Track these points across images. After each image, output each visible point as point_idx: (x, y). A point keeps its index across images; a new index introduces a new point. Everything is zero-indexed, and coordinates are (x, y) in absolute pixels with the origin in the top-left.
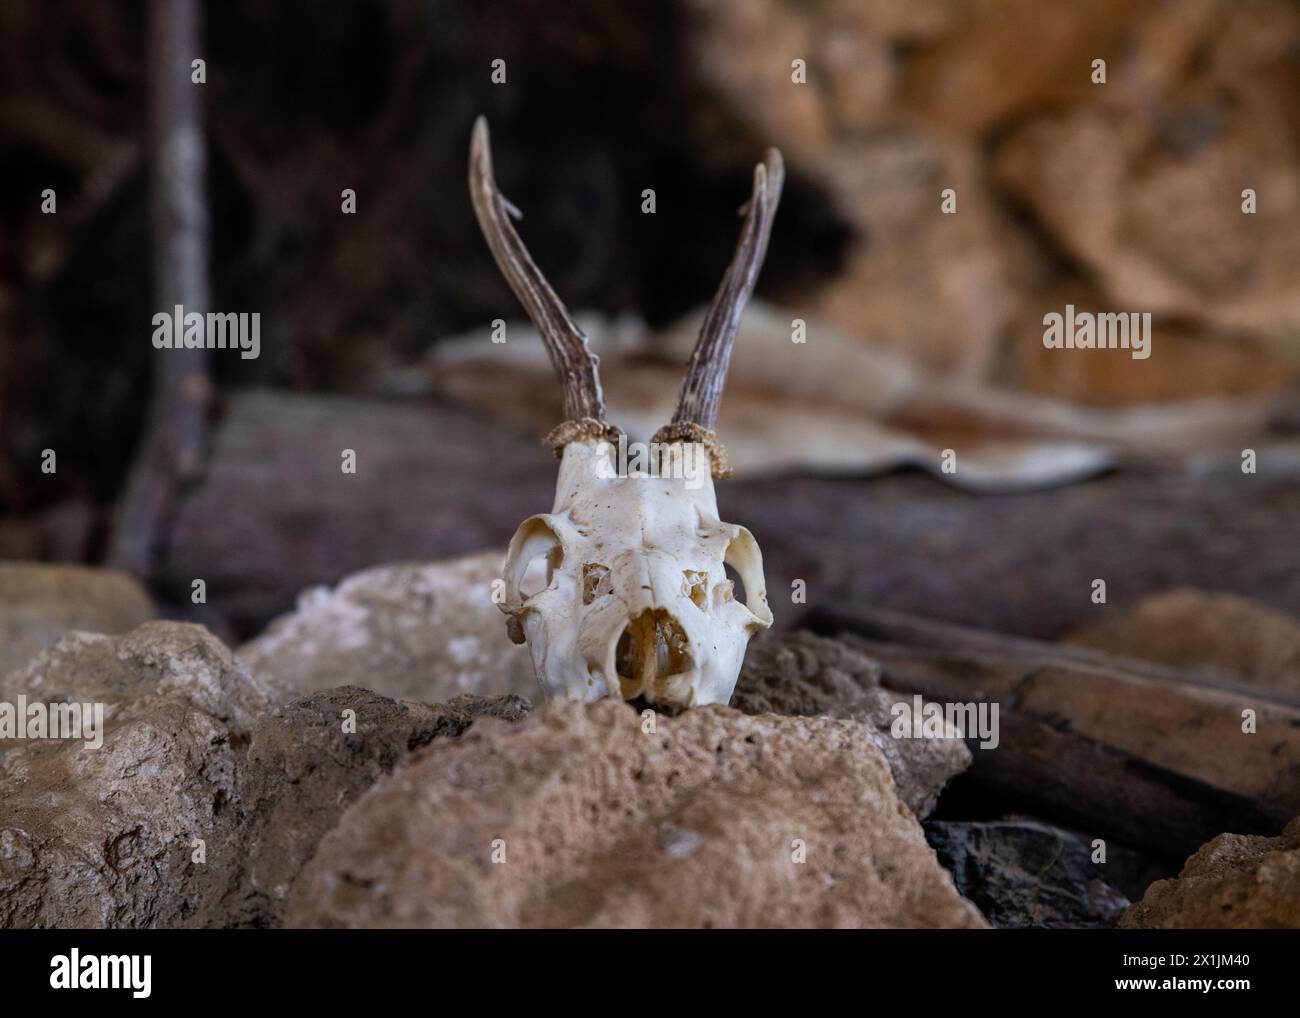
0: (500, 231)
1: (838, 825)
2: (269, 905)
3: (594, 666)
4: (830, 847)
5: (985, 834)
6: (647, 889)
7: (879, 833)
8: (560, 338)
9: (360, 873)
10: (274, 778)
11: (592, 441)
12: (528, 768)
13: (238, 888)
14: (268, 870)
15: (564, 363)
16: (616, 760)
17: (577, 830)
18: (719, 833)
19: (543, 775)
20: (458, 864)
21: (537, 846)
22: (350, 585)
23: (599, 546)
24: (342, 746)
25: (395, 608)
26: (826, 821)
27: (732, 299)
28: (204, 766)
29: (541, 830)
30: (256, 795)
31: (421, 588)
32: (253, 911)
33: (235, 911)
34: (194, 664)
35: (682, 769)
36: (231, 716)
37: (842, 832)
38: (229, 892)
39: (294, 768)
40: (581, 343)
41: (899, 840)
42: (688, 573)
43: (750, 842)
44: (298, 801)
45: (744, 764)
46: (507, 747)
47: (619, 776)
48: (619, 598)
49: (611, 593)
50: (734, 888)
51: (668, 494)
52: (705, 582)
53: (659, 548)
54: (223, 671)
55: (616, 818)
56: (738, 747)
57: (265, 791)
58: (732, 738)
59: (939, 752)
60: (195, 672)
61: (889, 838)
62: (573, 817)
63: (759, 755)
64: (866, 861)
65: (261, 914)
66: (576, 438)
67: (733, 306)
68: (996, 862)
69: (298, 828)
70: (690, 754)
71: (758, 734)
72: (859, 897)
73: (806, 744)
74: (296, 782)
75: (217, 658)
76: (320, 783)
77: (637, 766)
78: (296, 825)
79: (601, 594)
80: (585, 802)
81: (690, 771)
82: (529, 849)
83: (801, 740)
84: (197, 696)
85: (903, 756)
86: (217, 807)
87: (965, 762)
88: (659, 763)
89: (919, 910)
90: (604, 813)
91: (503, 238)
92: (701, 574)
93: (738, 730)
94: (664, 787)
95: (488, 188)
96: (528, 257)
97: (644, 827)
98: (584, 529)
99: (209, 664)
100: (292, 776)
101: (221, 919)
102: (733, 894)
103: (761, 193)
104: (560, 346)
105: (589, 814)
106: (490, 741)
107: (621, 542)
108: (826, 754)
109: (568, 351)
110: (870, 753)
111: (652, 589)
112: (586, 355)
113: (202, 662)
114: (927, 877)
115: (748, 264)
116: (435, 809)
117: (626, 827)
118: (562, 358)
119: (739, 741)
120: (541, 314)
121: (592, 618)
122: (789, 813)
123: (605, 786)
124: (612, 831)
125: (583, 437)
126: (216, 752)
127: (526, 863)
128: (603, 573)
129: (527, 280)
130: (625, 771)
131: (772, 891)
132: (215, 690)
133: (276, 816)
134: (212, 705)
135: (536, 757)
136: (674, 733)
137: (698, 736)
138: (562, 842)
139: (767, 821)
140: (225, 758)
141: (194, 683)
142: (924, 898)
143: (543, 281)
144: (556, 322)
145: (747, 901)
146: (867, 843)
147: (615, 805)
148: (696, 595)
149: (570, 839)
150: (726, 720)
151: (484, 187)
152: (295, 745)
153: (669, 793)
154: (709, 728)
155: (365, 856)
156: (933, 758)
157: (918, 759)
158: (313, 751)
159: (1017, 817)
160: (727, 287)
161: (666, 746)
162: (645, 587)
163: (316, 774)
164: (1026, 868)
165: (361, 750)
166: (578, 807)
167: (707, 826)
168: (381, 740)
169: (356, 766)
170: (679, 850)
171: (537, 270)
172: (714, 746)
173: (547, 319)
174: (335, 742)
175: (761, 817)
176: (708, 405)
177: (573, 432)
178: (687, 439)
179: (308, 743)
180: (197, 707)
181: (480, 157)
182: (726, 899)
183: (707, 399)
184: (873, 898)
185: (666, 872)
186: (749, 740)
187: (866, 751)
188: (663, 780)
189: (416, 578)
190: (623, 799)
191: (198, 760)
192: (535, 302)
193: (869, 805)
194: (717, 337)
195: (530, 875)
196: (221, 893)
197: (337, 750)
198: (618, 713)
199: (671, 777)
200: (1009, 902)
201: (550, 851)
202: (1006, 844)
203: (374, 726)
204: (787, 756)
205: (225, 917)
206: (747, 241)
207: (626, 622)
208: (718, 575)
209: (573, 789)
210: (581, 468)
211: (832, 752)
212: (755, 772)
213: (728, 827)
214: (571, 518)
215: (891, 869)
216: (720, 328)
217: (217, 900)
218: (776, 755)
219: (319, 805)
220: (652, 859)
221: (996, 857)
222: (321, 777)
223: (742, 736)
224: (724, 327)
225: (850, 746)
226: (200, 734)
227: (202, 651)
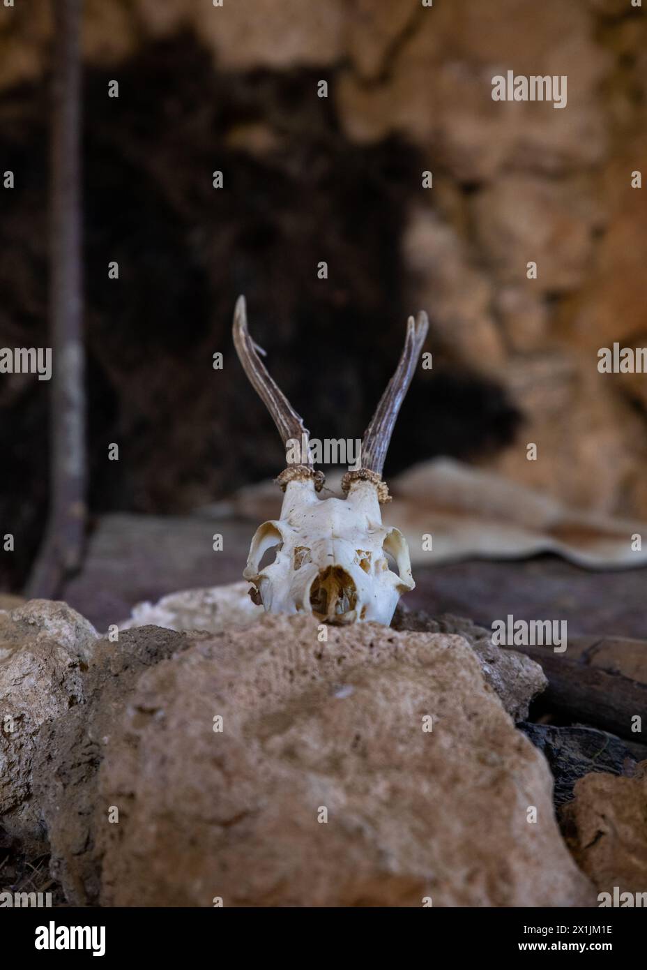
0: (249, 357)
1: (442, 687)
2: (99, 750)
3: (299, 605)
4: (436, 699)
5: (558, 732)
6: (321, 716)
7: (468, 693)
8: (285, 419)
9: (148, 705)
10: (104, 676)
11: (304, 479)
12: (251, 648)
13: (81, 742)
14: (99, 728)
15: (287, 433)
16: (304, 644)
17: (281, 684)
18: (366, 686)
19: (260, 651)
20: (207, 699)
21: (255, 691)
22: (165, 601)
23: (305, 537)
24: (144, 652)
25: (193, 613)
26: (434, 684)
27: (392, 397)
28: (64, 680)
29: (257, 681)
30: (93, 686)
31: (209, 600)
32: (89, 754)
33: (79, 755)
34: (59, 622)
35: (347, 655)
36: (82, 654)
37: (444, 690)
38: (75, 744)
39: (115, 667)
40: (298, 422)
41: (481, 698)
42: (359, 552)
43: (385, 691)
44: (117, 686)
45: (385, 655)
46: (239, 639)
47: (307, 655)
48: (315, 564)
49: (311, 562)
50: (374, 717)
51: (349, 509)
52: (370, 558)
53: (342, 537)
54: (77, 627)
55: (305, 680)
56: (383, 644)
57: (98, 685)
58: (378, 639)
59: (527, 678)
60: (60, 627)
61: (475, 697)
62: (277, 676)
63: (396, 650)
64: (460, 708)
65: (94, 756)
66: (294, 478)
67: (393, 400)
68: (566, 749)
69: (117, 702)
70: (352, 647)
71: (396, 638)
72: (454, 728)
73: (426, 644)
74: (116, 675)
75: (73, 619)
76: (131, 675)
77: (319, 650)
78: (116, 700)
79: (305, 563)
80: (285, 668)
81: (352, 656)
82: (250, 692)
83: (423, 642)
84: (61, 641)
85: (503, 680)
86: (71, 704)
87: (544, 685)
88: (332, 650)
89: (491, 737)
90: (298, 677)
91: (251, 361)
92: (367, 553)
93: (383, 635)
94: (335, 664)
95: (242, 333)
96: (267, 373)
97: (322, 686)
98: (297, 529)
99: (68, 622)
100: (114, 672)
101: (70, 761)
102: (374, 720)
103: (411, 333)
104: (285, 425)
105: (288, 676)
106: (229, 636)
107: (319, 535)
108: (438, 650)
109: (290, 427)
110: (467, 652)
111: (334, 556)
112: (301, 429)
113: (64, 621)
114: (497, 719)
115: (403, 376)
116: (193, 667)
117: (311, 686)
118: (286, 431)
119: (384, 641)
120: (274, 406)
121: (298, 577)
122: (412, 679)
123: (298, 661)
124: (302, 687)
125: (298, 477)
126: (71, 672)
127: (248, 700)
128: (306, 552)
129: (265, 386)
130: (311, 651)
131: (398, 719)
132: (72, 638)
133: (104, 695)
134: (70, 647)
135: (256, 643)
136: (343, 634)
137: (358, 636)
138: (270, 690)
139: (396, 681)
140: (77, 676)
141: (59, 634)
142: (495, 731)
143: (276, 387)
144: (283, 410)
145: (382, 723)
146: (460, 698)
147: (305, 673)
148: (364, 565)
149: (275, 688)
150: (376, 629)
151: (241, 332)
152: (116, 654)
153: (339, 669)
154: (365, 632)
155: (151, 695)
156: (523, 682)
157: (513, 682)
158: (127, 656)
159: (580, 724)
160: (390, 391)
161: (337, 641)
162: (329, 555)
163: (129, 670)
164: (586, 755)
165: (156, 655)
166: (281, 671)
167: (360, 682)
168: (168, 649)
169: (153, 663)
170: (343, 694)
171: (271, 380)
172: (368, 643)
173: (278, 409)
174: (140, 650)
175: (393, 679)
176: (377, 460)
177: (292, 474)
178: (363, 479)
179: (124, 652)
180: (60, 646)
181: (240, 317)
182: (368, 721)
183: (376, 456)
184: (463, 730)
185: (332, 707)
186: (390, 640)
187: (465, 651)
188: (335, 660)
189: (207, 595)
190: (309, 669)
191: (59, 675)
192: (270, 399)
193: (463, 678)
194: (383, 419)
195: (250, 708)
196: (71, 745)
197: (141, 655)
198: (307, 620)
199: (340, 659)
200: (572, 771)
201: (263, 695)
202: (572, 739)
203: (164, 642)
204: (414, 651)
205: (73, 758)
206: (402, 362)
207: (317, 574)
208: (378, 554)
209: (278, 659)
210: (297, 495)
211: (442, 649)
212: (393, 659)
213: (372, 683)
214: (290, 523)
215: (476, 714)
216: (385, 414)
217: (68, 749)
218: (406, 649)
219: (130, 688)
220: (325, 700)
221: (566, 747)
222: (132, 672)
223: (386, 638)
224: (387, 413)
225: (454, 647)
226: (62, 660)
227: (64, 615)
